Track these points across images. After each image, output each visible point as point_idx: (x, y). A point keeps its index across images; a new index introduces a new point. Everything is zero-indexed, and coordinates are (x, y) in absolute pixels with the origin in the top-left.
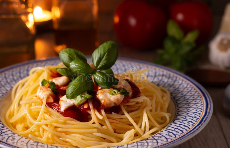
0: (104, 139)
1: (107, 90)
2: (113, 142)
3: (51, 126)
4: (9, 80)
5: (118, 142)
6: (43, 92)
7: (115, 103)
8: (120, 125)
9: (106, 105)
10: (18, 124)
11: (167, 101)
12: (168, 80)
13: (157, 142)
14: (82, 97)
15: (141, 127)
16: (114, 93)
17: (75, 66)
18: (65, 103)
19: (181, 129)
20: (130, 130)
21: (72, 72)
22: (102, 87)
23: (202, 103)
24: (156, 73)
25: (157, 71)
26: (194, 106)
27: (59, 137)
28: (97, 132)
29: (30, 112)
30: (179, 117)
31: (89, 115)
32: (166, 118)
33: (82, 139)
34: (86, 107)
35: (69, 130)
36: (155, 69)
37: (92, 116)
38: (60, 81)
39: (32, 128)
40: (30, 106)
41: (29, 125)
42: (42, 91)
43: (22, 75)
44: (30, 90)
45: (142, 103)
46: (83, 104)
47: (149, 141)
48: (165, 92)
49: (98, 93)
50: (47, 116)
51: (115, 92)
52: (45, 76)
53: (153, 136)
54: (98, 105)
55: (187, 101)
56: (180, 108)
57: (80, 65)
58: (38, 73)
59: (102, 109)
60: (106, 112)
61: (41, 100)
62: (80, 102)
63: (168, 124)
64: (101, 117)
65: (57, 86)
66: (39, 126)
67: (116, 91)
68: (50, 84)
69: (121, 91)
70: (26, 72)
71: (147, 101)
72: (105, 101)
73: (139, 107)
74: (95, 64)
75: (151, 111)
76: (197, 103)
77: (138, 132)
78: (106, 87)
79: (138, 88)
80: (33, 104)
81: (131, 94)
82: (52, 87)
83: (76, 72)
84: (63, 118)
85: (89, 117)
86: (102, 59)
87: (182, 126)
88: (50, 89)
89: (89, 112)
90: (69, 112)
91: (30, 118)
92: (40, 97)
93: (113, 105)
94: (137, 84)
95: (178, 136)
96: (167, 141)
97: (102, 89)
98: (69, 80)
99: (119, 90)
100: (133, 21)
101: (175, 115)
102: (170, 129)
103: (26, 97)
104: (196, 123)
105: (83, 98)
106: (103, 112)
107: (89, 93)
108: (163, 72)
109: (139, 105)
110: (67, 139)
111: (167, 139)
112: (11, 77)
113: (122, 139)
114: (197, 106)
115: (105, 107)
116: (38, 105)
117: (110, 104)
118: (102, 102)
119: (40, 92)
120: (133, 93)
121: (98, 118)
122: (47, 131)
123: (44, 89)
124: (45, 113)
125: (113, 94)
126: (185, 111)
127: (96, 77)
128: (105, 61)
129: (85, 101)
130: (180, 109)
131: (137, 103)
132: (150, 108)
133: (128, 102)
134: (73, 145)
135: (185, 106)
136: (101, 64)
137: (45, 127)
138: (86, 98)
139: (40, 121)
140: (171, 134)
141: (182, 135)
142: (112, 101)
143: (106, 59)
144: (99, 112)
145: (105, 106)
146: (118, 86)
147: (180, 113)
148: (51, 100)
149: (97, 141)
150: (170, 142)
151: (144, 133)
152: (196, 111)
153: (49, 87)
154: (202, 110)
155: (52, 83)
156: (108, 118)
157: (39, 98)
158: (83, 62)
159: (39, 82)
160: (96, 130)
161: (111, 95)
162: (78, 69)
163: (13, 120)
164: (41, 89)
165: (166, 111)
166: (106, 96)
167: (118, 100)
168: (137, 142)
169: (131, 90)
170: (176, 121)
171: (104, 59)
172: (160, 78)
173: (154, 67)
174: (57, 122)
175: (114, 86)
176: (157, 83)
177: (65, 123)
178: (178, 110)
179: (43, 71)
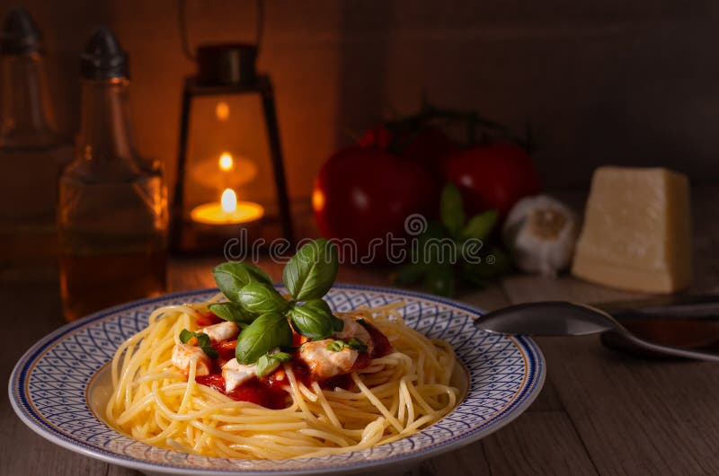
0: (323, 440)
1: (322, 342)
2: (340, 447)
3: (210, 421)
4: (99, 343)
5: (350, 445)
6: (185, 355)
7: (339, 368)
8: (354, 414)
9: (322, 372)
10: (134, 427)
11: (448, 364)
12: (448, 324)
13: (433, 439)
14: (269, 358)
15: (396, 416)
16: (336, 348)
17: (250, 297)
18: (234, 372)
19: (480, 414)
20: (375, 420)
21: (243, 312)
22: (311, 336)
23: (523, 364)
24: (421, 310)
25: (424, 306)
26: (507, 371)
27: (228, 443)
28: (308, 428)
29: (163, 396)
30: (474, 394)
31: (287, 394)
32: (447, 395)
33: (277, 443)
34: (279, 377)
35: (247, 427)
36: (419, 303)
37: (293, 397)
38: (219, 332)
39: (168, 432)
40: (161, 385)
41: (161, 425)
42: (182, 354)
43: (125, 331)
44: (155, 356)
45: (395, 367)
46: (274, 373)
47: (414, 439)
48: (443, 348)
49: (302, 349)
50: (198, 401)
51: (338, 346)
52: (185, 322)
53: (424, 430)
54: (304, 374)
55: (492, 363)
56: (476, 376)
57: (260, 294)
58: (167, 317)
59: (314, 380)
60: (322, 386)
61: (183, 372)
62: (267, 368)
63: (454, 407)
64: (313, 398)
65: (214, 341)
66: (183, 424)
67: (340, 344)
68: (198, 338)
69: (350, 343)
70: (132, 324)
71: (405, 363)
72: (318, 365)
73: (391, 377)
74: (292, 290)
75: (415, 383)
76: (509, 357)
77: (391, 425)
78: (319, 335)
79: (385, 338)
80: (166, 381)
81: (371, 349)
82: (204, 343)
83: (253, 308)
84: (233, 405)
85: (287, 400)
86: (306, 277)
87: (481, 409)
88: (200, 349)
89: (287, 388)
90: (245, 391)
91: (162, 408)
92: (180, 366)
93: (335, 372)
94: (383, 331)
95: (473, 426)
96: (452, 434)
97: (310, 340)
98: (238, 329)
99: (346, 341)
100: (361, 199)
101: (468, 391)
102: (457, 416)
103: (147, 369)
104: (511, 401)
105: (273, 361)
106: (316, 386)
107: (283, 350)
108: (437, 307)
109: (389, 373)
110: (245, 446)
111: (452, 432)
112: (103, 335)
113: (359, 441)
114: (512, 369)
115: (318, 377)
116: (176, 382)
117: (330, 370)
118: (313, 366)
119: (179, 355)
120: (376, 349)
121: (306, 401)
122: (202, 432)
123: (187, 349)
124: (193, 396)
125: (334, 350)
126: (488, 380)
127: (295, 317)
128: (313, 283)
129: (277, 365)
130: (477, 379)
131: (386, 368)
132: (414, 378)
133: (366, 366)
134: (259, 456)
135: (488, 372)
136: (305, 289)
137: (197, 424)
138: (279, 360)
139: (186, 413)
140: (459, 424)
141: (482, 422)
142: (334, 365)
143: (315, 278)
144: (308, 386)
145: (320, 374)
146: (344, 334)
147: (477, 386)
148: (205, 371)
149: (307, 446)
150: (459, 437)
151: (405, 427)
152: (510, 380)
153: (196, 345)
154: (523, 377)
155: (204, 337)
156: (328, 399)
157: (177, 369)
158: (267, 288)
159: (172, 336)
160: (304, 423)
161: (331, 352)
162: (257, 302)
163: (123, 420)
164: (179, 350)
165: (448, 383)
166: (320, 354)
167: (345, 361)
168: (390, 444)
169: (371, 342)
170: (470, 400)
171: (309, 277)
172: (432, 320)
173: (416, 299)
174: (222, 413)
175: (335, 335)
176: (425, 332)
177: (237, 413)
178: (473, 380)
179: (179, 314)
